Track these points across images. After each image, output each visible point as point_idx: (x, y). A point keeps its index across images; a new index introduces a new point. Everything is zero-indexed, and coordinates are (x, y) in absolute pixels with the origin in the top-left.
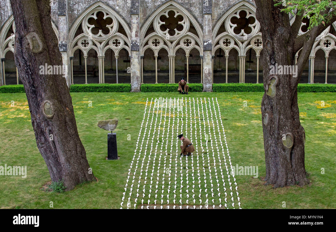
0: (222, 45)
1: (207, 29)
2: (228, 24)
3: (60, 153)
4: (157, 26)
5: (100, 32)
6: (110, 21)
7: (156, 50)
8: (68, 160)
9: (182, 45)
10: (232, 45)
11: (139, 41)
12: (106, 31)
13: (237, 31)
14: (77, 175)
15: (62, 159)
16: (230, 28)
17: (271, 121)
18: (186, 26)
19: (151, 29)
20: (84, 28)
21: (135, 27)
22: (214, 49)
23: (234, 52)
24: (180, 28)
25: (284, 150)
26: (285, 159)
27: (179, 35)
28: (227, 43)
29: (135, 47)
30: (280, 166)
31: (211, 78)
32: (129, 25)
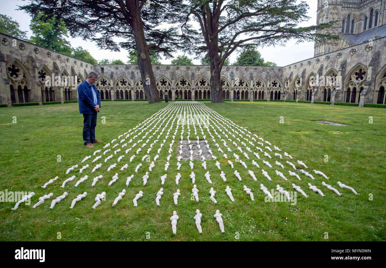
0: (197, 89)
1: (193, 84)
2: (199, 83)
3: (151, 92)
4: (179, 84)
5: (163, 85)
6: (166, 82)
7: (179, 90)
8: (153, 94)
9: (186, 89)
10: (200, 89)
11: (174, 87)
12: (165, 85)
13: (201, 85)
14: (156, 99)
15: (152, 94)
16: (199, 84)
17: (213, 83)
18: (187, 83)
19: (178, 84)
20: (159, 84)
21: (173, 83)
22: (195, 90)
23: (200, 91)
24: (186, 84)
25: (217, 92)
26: (217, 94)
27: (185, 86)
28: (198, 88)
29: (173, 89)
30: (216, 97)
31: (194, 97)
32: (172, 83)
